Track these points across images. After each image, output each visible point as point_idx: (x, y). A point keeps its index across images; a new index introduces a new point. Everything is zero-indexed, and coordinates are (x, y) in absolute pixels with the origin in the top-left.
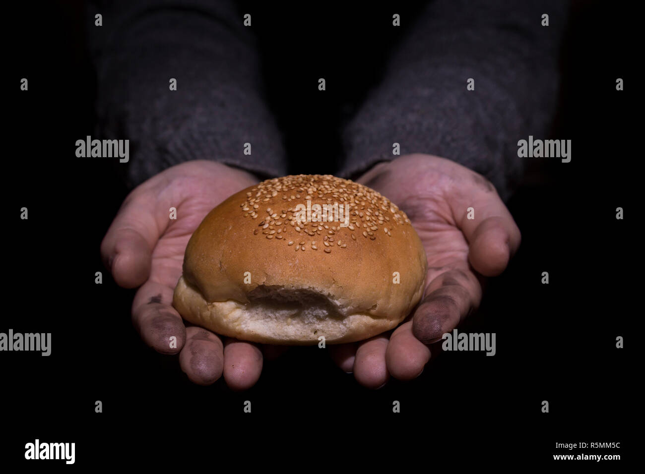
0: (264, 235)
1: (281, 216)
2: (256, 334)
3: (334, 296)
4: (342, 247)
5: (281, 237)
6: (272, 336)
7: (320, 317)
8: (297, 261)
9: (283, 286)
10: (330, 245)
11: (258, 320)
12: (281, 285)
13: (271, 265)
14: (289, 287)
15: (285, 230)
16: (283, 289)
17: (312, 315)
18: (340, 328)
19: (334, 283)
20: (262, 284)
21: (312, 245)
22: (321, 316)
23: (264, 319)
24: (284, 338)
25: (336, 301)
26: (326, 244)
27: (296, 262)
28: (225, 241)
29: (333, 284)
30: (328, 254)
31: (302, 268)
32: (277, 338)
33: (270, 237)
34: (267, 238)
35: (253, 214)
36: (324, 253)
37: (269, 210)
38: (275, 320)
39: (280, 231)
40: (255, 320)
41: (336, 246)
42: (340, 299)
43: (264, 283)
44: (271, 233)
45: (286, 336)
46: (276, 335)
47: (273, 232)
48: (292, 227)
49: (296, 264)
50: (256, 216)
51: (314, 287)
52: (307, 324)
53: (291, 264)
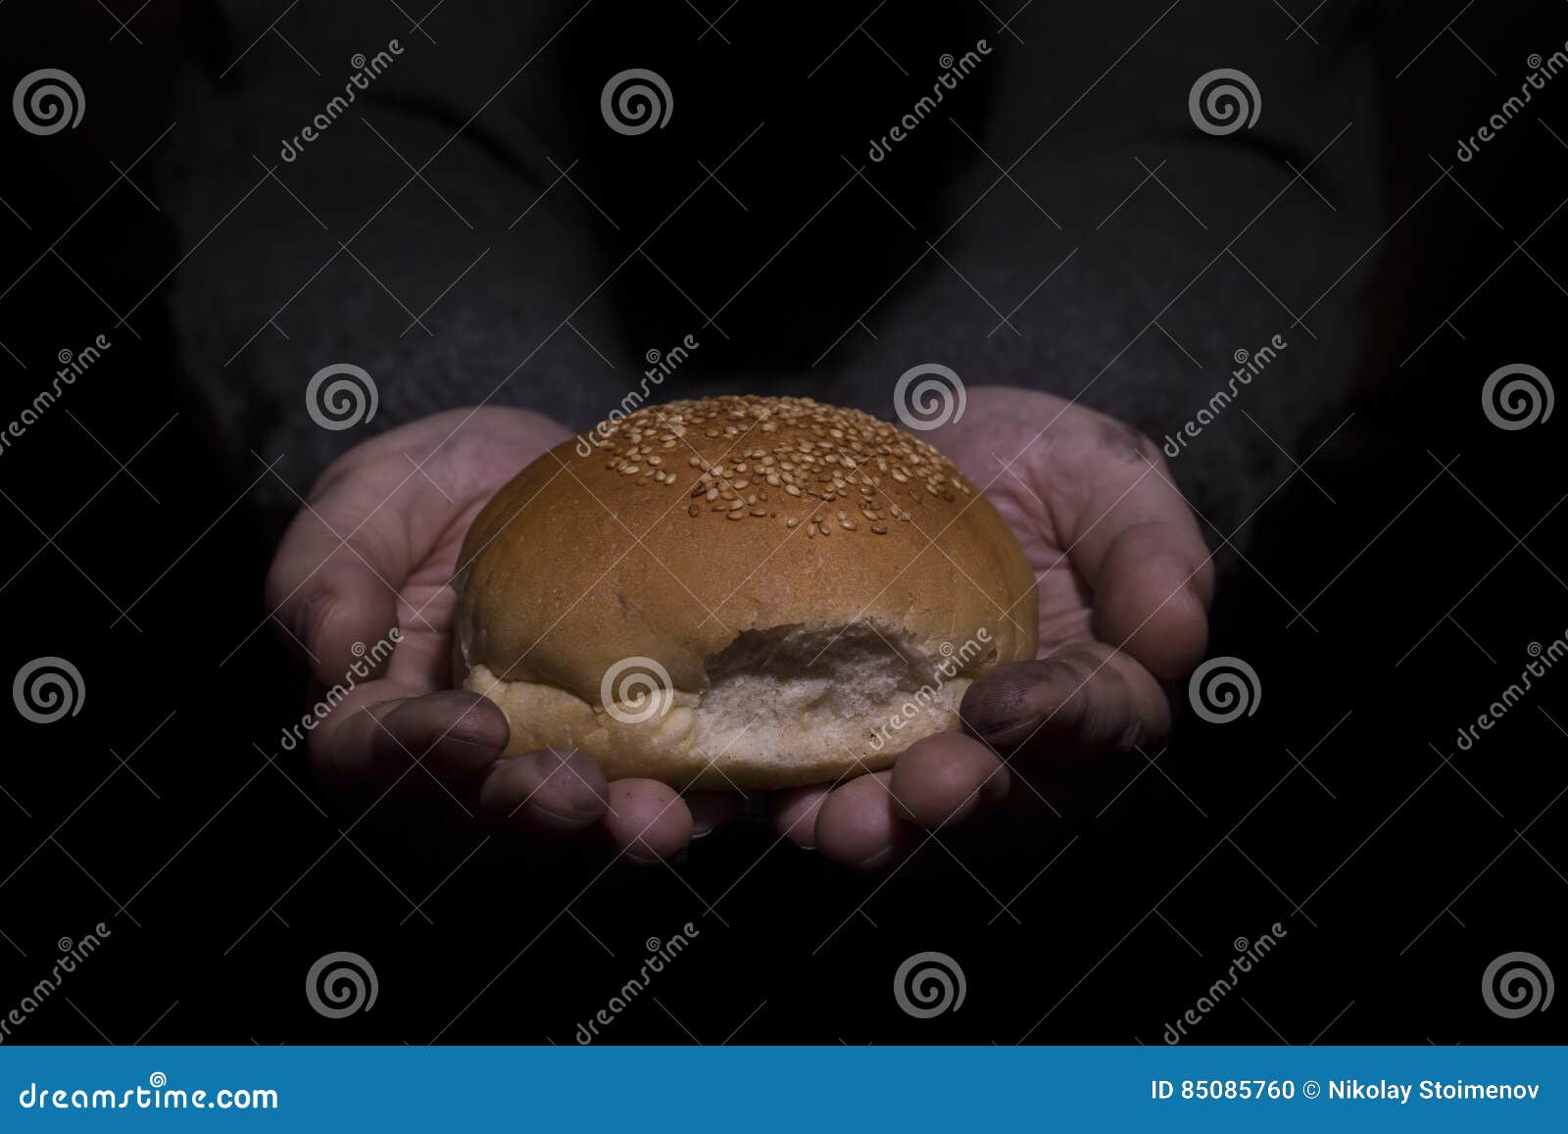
0: (717, 514)
1: (735, 470)
2: (737, 763)
3: (915, 635)
4: (902, 520)
5: (763, 513)
6: (776, 761)
7: (879, 695)
8: (821, 561)
9: (802, 625)
10: (879, 518)
11: (731, 728)
12: (797, 622)
13: (763, 579)
14: (816, 625)
15: (764, 496)
16: (802, 632)
17: (862, 693)
18: (930, 716)
19: (912, 603)
20: (750, 628)
21: (841, 521)
22: (883, 693)
23: (744, 725)
24: (806, 762)
25: (920, 648)
26: (868, 514)
27: (819, 566)
28: (614, 546)
29: (909, 606)
30: (881, 537)
31: (836, 575)
32: (788, 763)
33: (737, 515)
34: (728, 518)
35: (661, 476)
36: (874, 535)
37: (695, 461)
38: (774, 722)
39: (752, 499)
40: (726, 730)
41: (889, 517)
42: (928, 642)
43: (753, 624)
44: (734, 508)
45: (808, 757)
46: (785, 759)
47: (738, 504)
48: (775, 488)
49: (820, 569)
50: (671, 480)
51: (874, 616)
52: (850, 720)
53: (807, 571)
